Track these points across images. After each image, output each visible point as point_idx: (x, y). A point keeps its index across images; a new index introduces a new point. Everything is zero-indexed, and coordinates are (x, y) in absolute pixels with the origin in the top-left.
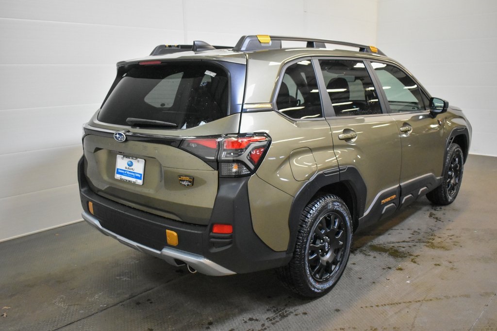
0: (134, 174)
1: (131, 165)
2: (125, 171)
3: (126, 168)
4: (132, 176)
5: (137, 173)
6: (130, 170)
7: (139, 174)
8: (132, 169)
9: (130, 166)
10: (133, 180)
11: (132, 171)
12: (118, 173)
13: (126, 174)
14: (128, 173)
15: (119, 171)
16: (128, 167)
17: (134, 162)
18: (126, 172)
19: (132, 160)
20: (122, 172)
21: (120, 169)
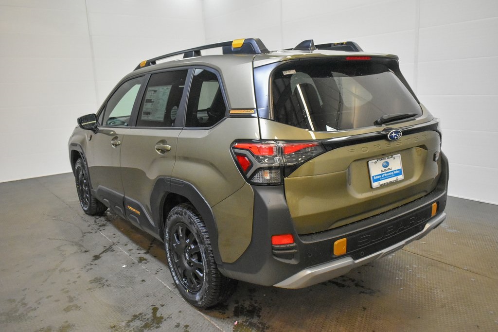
0: (393, 173)
1: (386, 165)
2: (381, 175)
3: (382, 171)
4: (391, 176)
5: (395, 171)
6: (387, 171)
7: (398, 170)
8: (389, 169)
9: (386, 167)
10: (393, 179)
11: (389, 171)
12: (375, 181)
13: (384, 177)
14: (385, 175)
15: (375, 178)
16: (384, 169)
17: (390, 160)
18: (383, 176)
19: (387, 160)
20: (379, 177)
21: (376, 176)
